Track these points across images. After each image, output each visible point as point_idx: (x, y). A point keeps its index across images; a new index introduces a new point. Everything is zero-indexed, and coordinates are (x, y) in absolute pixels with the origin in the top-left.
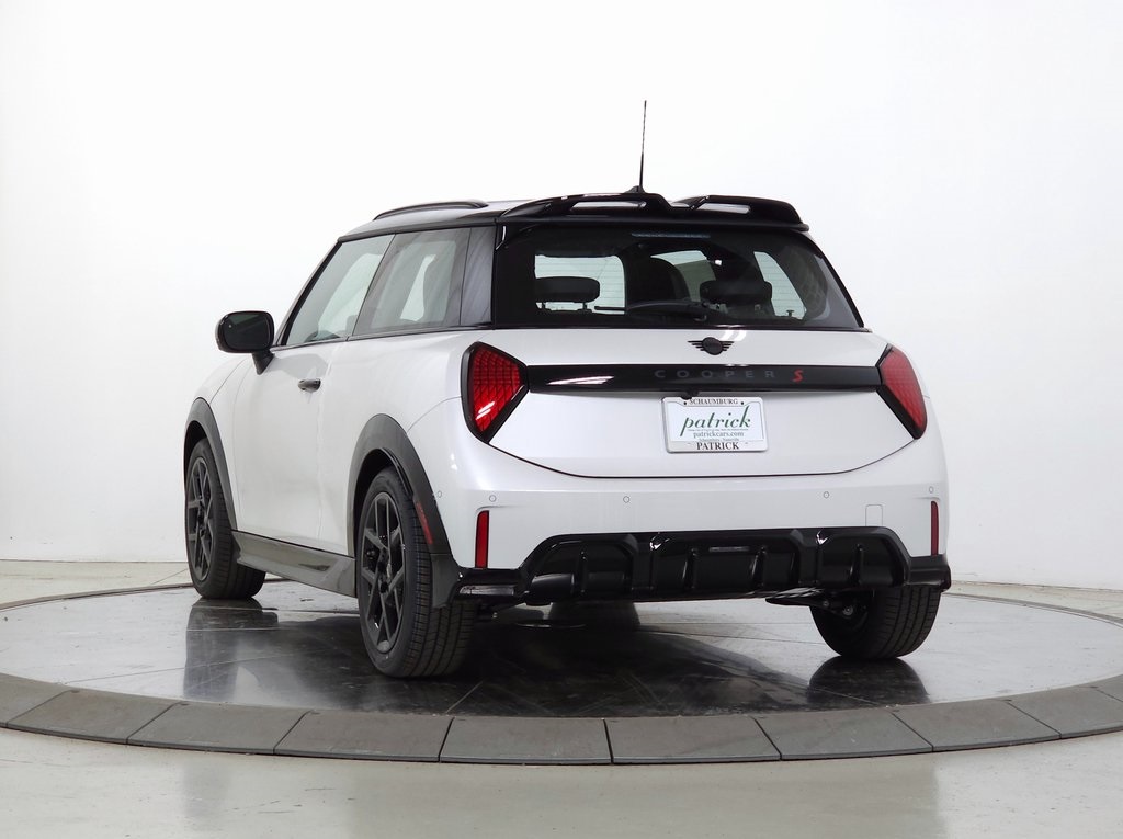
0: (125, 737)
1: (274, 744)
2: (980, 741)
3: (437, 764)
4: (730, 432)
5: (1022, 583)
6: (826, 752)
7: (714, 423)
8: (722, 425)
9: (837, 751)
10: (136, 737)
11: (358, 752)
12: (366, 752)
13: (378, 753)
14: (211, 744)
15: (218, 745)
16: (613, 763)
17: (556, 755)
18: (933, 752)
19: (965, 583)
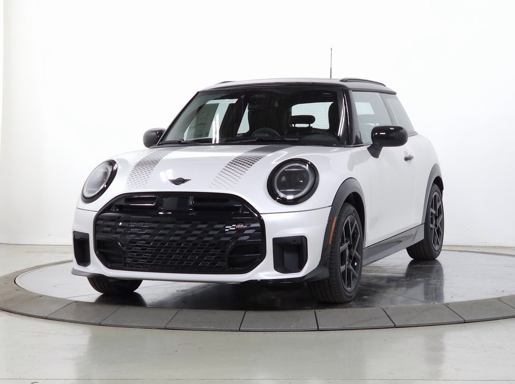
0: (99, 322)
1: (166, 324)
3: (238, 332)
5: (508, 246)
6: (415, 324)
9: (421, 323)
12: (206, 327)
16: (318, 330)
17: (293, 327)
18: (465, 323)
19: (482, 247)
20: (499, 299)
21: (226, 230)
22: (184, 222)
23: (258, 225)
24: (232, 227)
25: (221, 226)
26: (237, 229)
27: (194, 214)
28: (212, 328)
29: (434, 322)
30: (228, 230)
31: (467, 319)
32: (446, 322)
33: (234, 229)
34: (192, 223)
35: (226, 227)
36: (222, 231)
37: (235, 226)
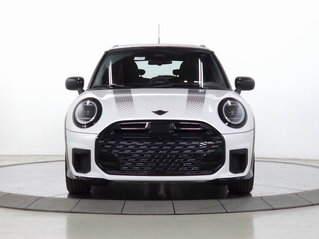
1: (71, 209)
6: (240, 210)
10: (28, 208)
11: (96, 212)
12: (99, 212)
14: (51, 210)
15: (53, 210)
16: (175, 214)
18: (273, 210)
19: (283, 159)
20: (296, 194)
21: (200, 145)
22: (170, 140)
23: (221, 142)
24: (204, 143)
25: (197, 143)
26: (208, 145)
27: (176, 135)
28: (103, 212)
29: (253, 209)
30: (201, 145)
31: (274, 207)
32: (260, 209)
33: (206, 144)
34: (176, 141)
35: (201, 143)
36: (197, 146)
37: (206, 142)
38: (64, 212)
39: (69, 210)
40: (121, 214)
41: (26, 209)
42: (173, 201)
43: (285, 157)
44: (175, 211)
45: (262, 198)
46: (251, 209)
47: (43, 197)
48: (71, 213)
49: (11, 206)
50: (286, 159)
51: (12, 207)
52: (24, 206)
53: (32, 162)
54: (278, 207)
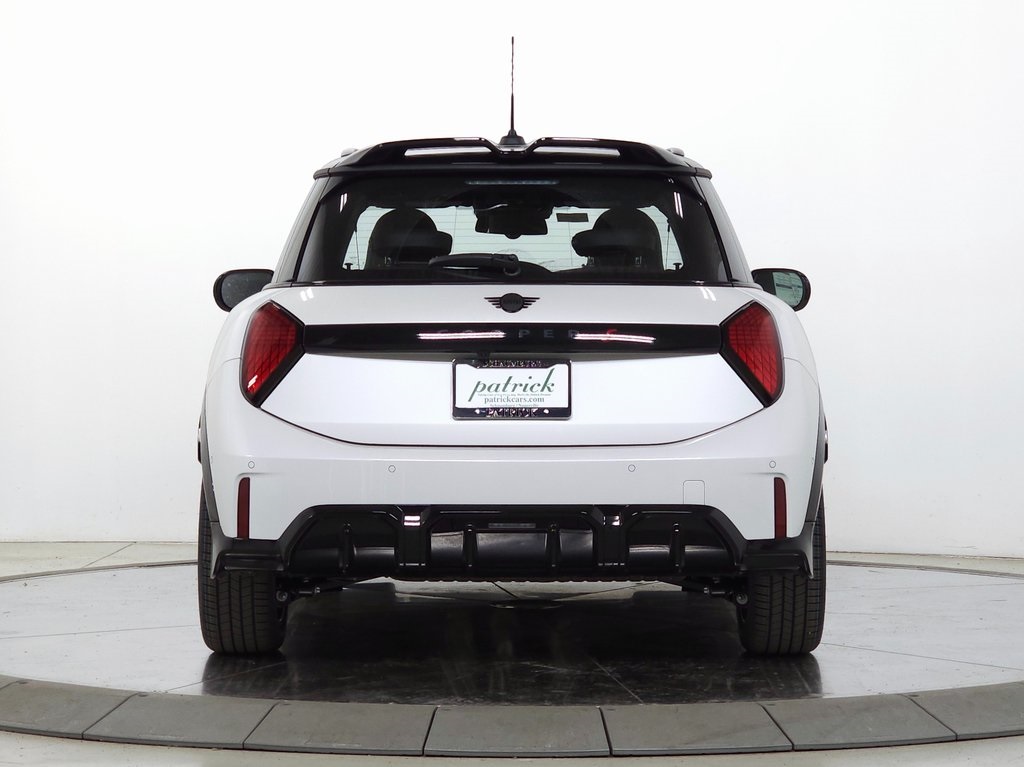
0: (80, 732)
1: (244, 738)
2: (1008, 728)
3: (420, 758)
4: (528, 398)
6: (841, 742)
7: (510, 387)
8: (519, 390)
10: (92, 732)
11: (334, 746)
12: (343, 745)
13: (356, 746)
14: (173, 738)
15: (181, 739)
16: (612, 755)
17: (549, 747)
18: (957, 740)
31: (961, 731)
38: (219, 748)
39: (238, 740)
40: (423, 754)
41: (82, 738)
42: (603, 708)
43: (970, 552)
44: (613, 745)
45: (914, 698)
46: (879, 739)
47: (142, 695)
48: (244, 749)
49: (29, 726)
50: (974, 558)
51: (35, 727)
52: (75, 727)
53: (79, 567)
54: (974, 732)
